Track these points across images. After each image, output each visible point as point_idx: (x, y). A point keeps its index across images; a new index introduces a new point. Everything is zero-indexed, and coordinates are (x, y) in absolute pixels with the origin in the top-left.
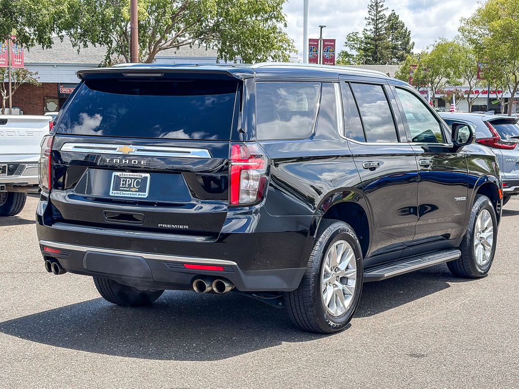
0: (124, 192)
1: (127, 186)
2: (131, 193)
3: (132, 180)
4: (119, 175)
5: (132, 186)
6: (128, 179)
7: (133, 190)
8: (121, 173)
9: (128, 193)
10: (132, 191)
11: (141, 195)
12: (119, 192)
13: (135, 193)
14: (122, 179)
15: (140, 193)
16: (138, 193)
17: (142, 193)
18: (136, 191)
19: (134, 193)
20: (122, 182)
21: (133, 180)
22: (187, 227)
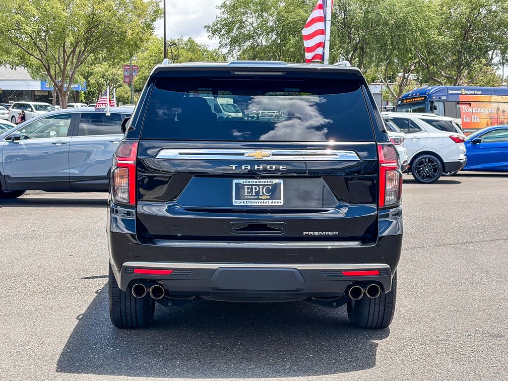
0: (251, 201)
1: (254, 194)
2: (262, 201)
3: (259, 188)
4: (242, 183)
5: (261, 194)
6: (254, 187)
7: (264, 197)
8: (244, 180)
9: (258, 201)
10: (261, 199)
11: (275, 203)
12: (245, 201)
13: (267, 201)
14: (246, 187)
15: (274, 201)
16: (270, 201)
17: (277, 201)
18: (267, 199)
19: (265, 201)
20: (246, 190)
21: (261, 187)
22: (337, 233)
